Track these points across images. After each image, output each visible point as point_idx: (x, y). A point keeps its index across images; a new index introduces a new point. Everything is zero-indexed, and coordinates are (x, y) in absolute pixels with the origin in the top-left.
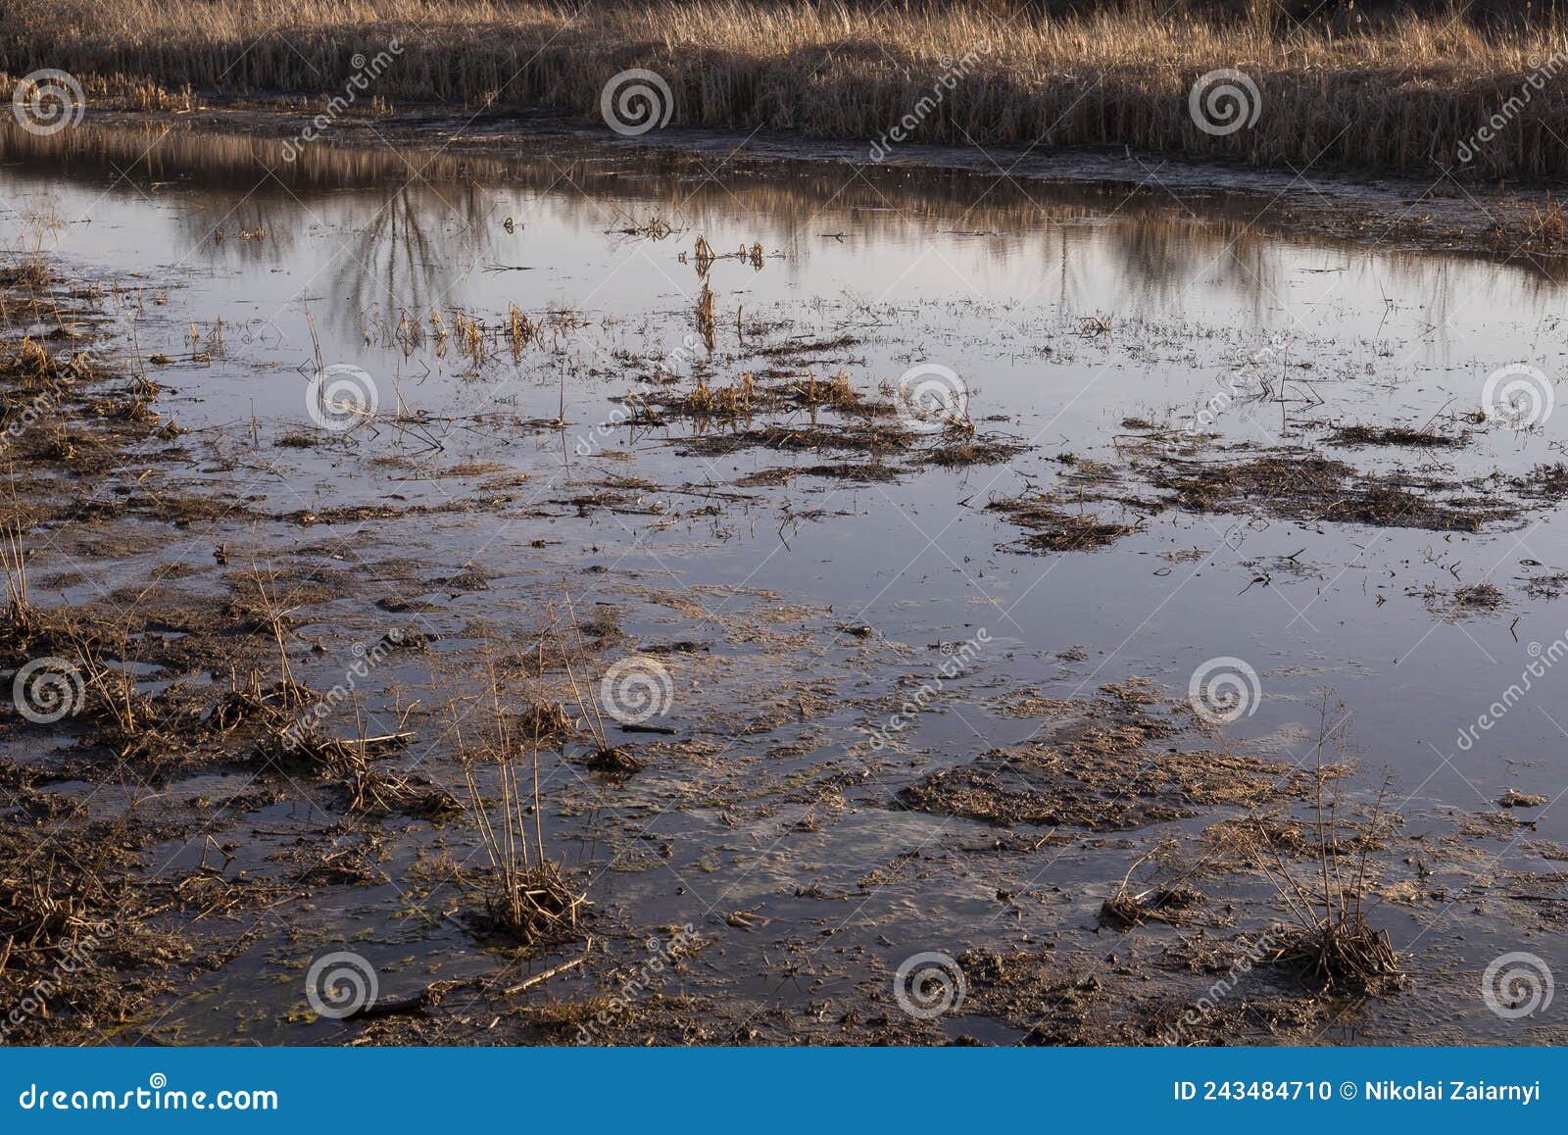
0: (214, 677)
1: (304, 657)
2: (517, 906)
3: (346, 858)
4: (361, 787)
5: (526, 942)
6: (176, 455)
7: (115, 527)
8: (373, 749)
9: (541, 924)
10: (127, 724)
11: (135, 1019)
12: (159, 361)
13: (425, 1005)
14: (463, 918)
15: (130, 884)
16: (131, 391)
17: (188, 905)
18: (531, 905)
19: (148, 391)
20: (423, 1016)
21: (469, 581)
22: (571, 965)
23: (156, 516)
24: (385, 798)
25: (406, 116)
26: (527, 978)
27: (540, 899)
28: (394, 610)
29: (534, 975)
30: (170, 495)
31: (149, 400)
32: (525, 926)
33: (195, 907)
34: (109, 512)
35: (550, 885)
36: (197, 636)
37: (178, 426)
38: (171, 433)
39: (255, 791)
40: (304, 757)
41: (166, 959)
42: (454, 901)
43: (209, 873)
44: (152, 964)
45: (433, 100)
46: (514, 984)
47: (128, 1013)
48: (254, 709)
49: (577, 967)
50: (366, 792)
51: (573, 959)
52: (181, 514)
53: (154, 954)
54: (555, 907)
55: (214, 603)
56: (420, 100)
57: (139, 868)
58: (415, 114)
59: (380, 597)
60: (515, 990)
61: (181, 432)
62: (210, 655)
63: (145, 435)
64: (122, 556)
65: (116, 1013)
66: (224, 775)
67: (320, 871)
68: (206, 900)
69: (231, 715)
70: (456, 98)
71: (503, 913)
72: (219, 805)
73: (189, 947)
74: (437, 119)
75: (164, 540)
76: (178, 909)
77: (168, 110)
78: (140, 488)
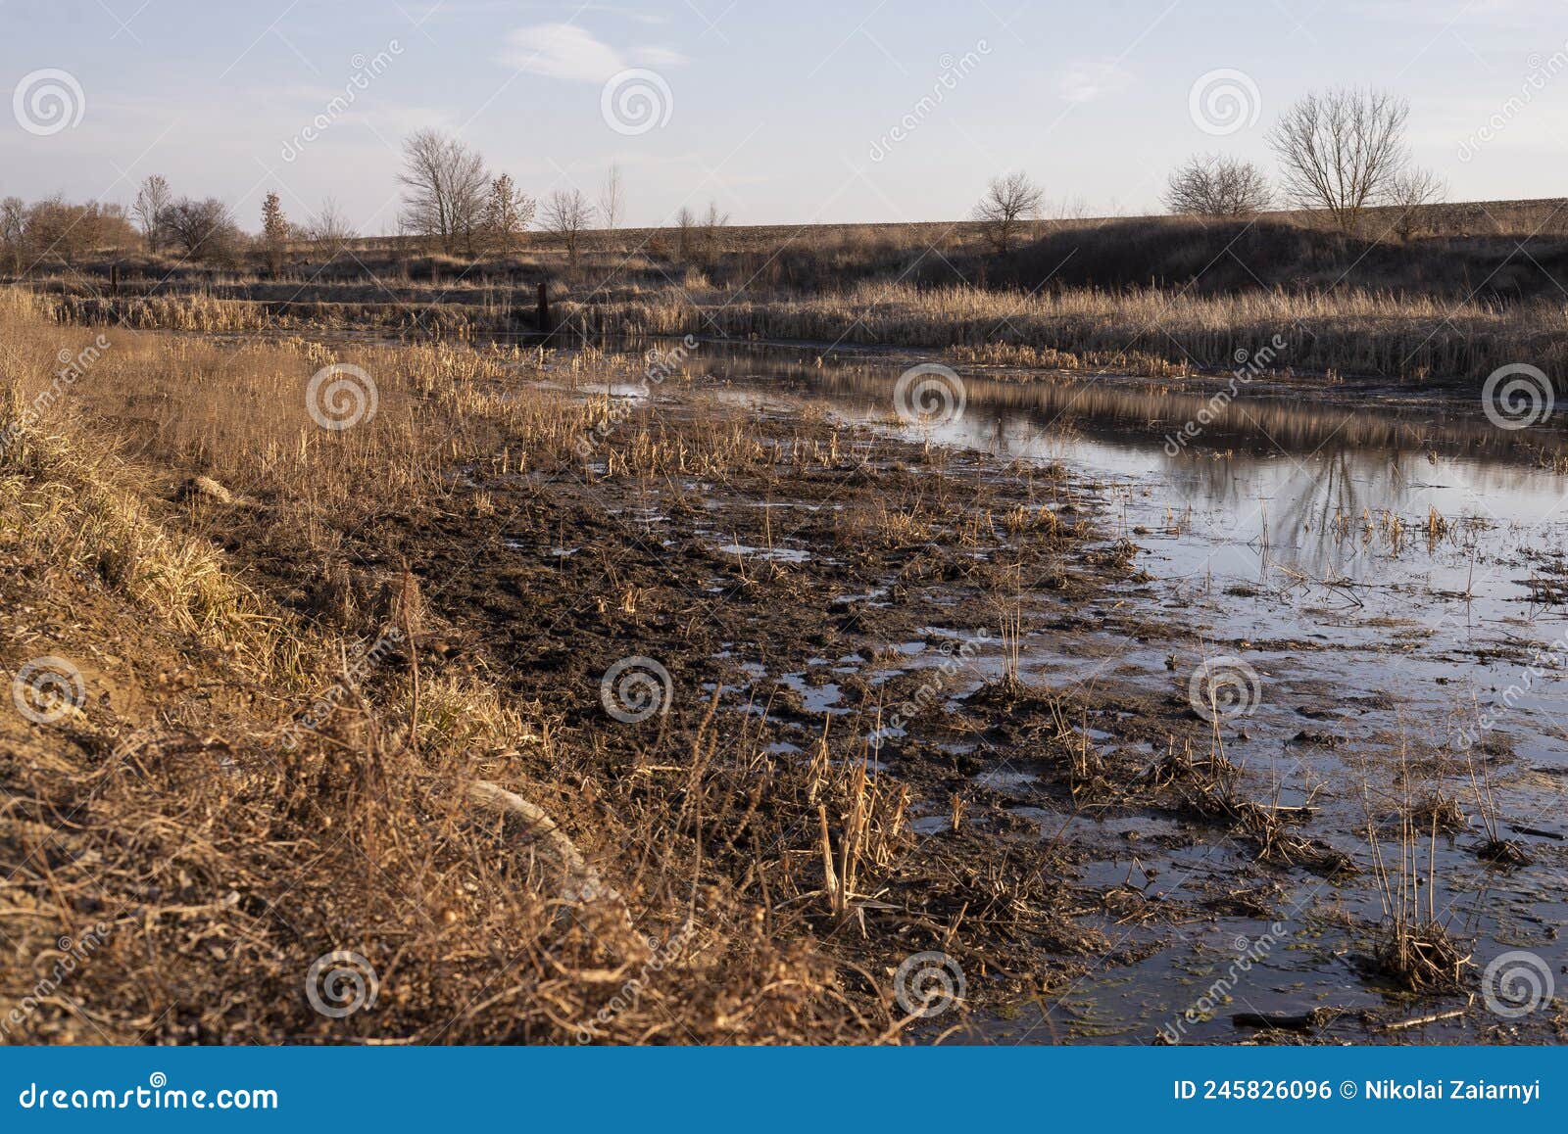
0: (1154, 747)
1: (1230, 742)
2: (1404, 953)
3: (1249, 895)
4: (1270, 840)
5: (1409, 988)
6: (1146, 593)
7: (1091, 637)
8: (1282, 815)
9: (1426, 977)
10: (1081, 769)
11: (1055, 991)
12: (1139, 532)
13: (1310, 1024)
14: (1351, 959)
15: (1066, 887)
16: (1114, 549)
17: (1111, 911)
18: (1418, 956)
19: (1129, 550)
20: (1308, 1034)
21: (1379, 702)
22: (1452, 1014)
23: (1124, 633)
24: (1288, 853)
25: (1353, 384)
26: (1409, 1018)
27: (1427, 952)
28: (1310, 716)
29: (1417, 1017)
30: (1136, 619)
31: (1129, 557)
32: (1410, 973)
33: (1118, 914)
34: (1088, 627)
35: (1436, 941)
36: (1145, 717)
37: (1149, 573)
38: (1143, 578)
39: (1178, 834)
40: (1223, 813)
41: (1088, 949)
42: (1344, 944)
43: (1131, 889)
44: (1076, 952)
45: (1374, 374)
46: (1395, 1021)
47: (1050, 986)
48: (1185, 772)
49: (1458, 1018)
50: (1274, 846)
51: (1454, 1010)
52: (1145, 634)
53: (1078, 943)
54: (1439, 961)
55: (1160, 696)
56: (1363, 374)
57: (1075, 878)
58: (1359, 383)
59: (1299, 705)
60: (1396, 1026)
61: (1151, 579)
62: (1153, 730)
63: (1122, 579)
64: (1093, 657)
65: (1041, 984)
66: (1154, 819)
67: (1226, 903)
68: (1126, 909)
69: (1166, 773)
70: (1395, 374)
71: (1390, 958)
72: (1148, 840)
73: (1107, 943)
74: (1378, 387)
75: (1128, 649)
76: (1103, 913)
77: (1168, 376)
78: (1114, 614)
